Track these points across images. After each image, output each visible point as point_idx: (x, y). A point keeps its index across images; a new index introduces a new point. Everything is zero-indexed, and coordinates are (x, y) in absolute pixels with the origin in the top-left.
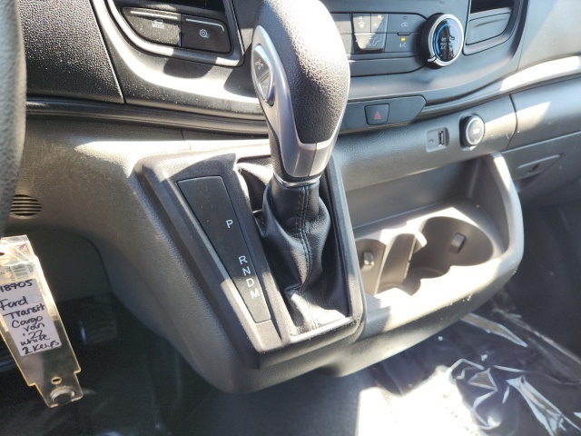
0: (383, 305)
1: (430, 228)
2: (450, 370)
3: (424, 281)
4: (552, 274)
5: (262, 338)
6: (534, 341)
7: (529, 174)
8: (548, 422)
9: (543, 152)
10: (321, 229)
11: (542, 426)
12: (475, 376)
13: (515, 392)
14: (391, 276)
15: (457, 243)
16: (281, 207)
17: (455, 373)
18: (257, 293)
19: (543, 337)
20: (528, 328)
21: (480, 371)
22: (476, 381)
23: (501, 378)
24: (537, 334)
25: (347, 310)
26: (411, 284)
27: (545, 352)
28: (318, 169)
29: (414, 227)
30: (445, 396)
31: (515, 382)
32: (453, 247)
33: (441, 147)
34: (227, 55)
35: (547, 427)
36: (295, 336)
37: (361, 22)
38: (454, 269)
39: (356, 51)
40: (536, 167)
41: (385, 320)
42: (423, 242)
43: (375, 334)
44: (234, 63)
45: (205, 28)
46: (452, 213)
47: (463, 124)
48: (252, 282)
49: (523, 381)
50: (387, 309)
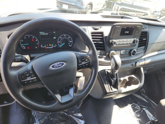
0: (121, 89)
1: (129, 78)
2: (131, 105)
3: (127, 87)
4: (155, 88)
5: (108, 91)
6: (150, 102)
7: (148, 70)
8: (150, 117)
9: (151, 66)
10: (115, 79)
11: (149, 118)
12: (136, 107)
13: (144, 111)
14: (122, 85)
15: (133, 81)
16: (111, 76)
17: (132, 106)
18: (107, 86)
19: (151, 101)
20: (149, 99)
21: (137, 106)
22: (136, 108)
23: (141, 108)
24: (150, 100)
25: (117, 89)
26: (125, 87)
27: (152, 104)
28: (116, 73)
29: (127, 78)
30: (130, 110)
31: (144, 109)
32: (133, 82)
33: (132, 66)
34: (105, 56)
35: (150, 118)
36: (111, 91)
37: (122, 51)
38: (132, 85)
39: (121, 54)
40: (150, 68)
41: (121, 91)
42: (128, 80)
43: (120, 93)
44: (105, 57)
45: (103, 53)
46: (133, 76)
47: (136, 63)
48: (107, 84)
49: (146, 109)
50: (122, 90)
